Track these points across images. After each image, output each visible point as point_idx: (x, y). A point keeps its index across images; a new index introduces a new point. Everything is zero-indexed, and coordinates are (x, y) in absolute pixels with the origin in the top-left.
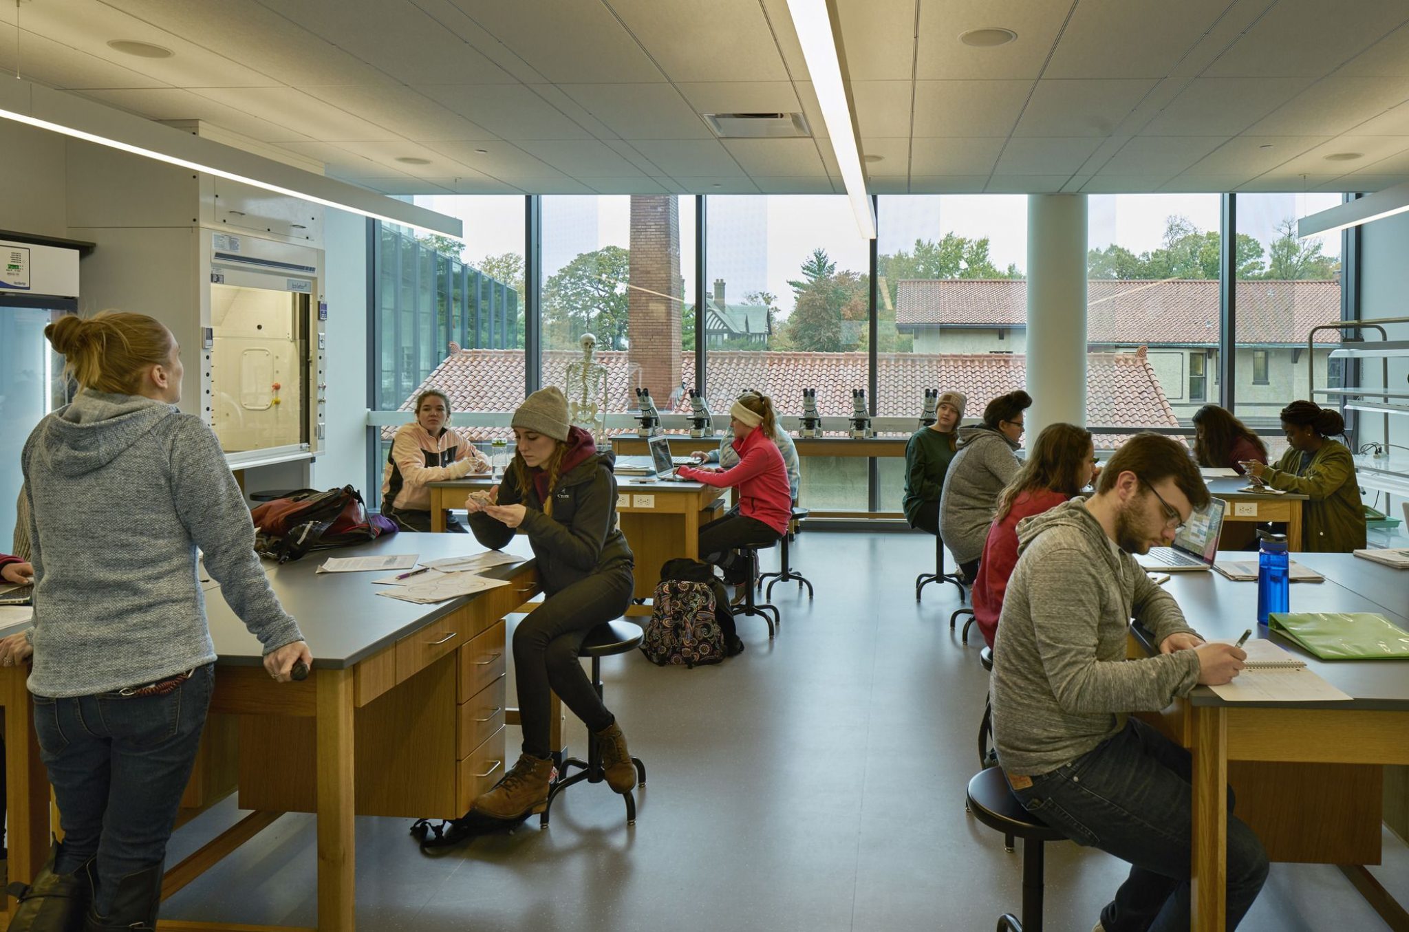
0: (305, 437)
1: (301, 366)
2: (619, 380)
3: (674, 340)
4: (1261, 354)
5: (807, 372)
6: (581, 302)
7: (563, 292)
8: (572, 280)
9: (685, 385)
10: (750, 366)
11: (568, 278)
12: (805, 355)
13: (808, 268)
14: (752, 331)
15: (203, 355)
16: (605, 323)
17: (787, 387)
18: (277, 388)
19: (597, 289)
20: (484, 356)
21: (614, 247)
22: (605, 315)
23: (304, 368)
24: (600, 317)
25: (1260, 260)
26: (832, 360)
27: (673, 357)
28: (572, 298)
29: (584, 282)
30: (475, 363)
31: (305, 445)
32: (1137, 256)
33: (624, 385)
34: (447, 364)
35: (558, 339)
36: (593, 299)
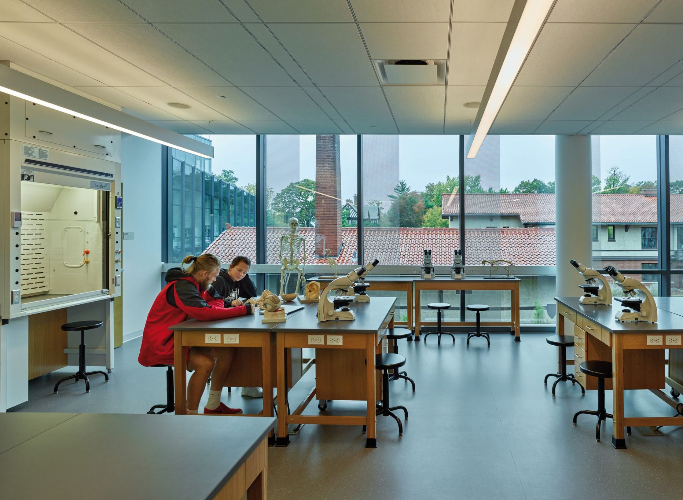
0: (106, 285)
1: (103, 238)
2: (310, 242)
3: (338, 222)
4: (611, 228)
5: (405, 237)
6: (292, 205)
7: (283, 200)
8: (288, 195)
9: (344, 244)
10: (376, 234)
11: (286, 194)
12: (403, 229)
13: (397, 189)
14: (371, 218)
15: (12, 232)
16: (303, 214)
17: (395, 245)
18: (87, 253)
19: (300, 199)
20: (243, 230)
21: (307, 180)
22: (303, 211)
23: (105, 239)
24: (301, 212)
25: (599, 186)
26: (416, 231)
27: (338, 230)
28: (288, 203)
29: (293, 195)
30: (238, 234)
31: (105, 290)
32: (546, 184)
33: (313, 244)
34: (224, 234)
35: (281, 222)
36: (298, 204)
